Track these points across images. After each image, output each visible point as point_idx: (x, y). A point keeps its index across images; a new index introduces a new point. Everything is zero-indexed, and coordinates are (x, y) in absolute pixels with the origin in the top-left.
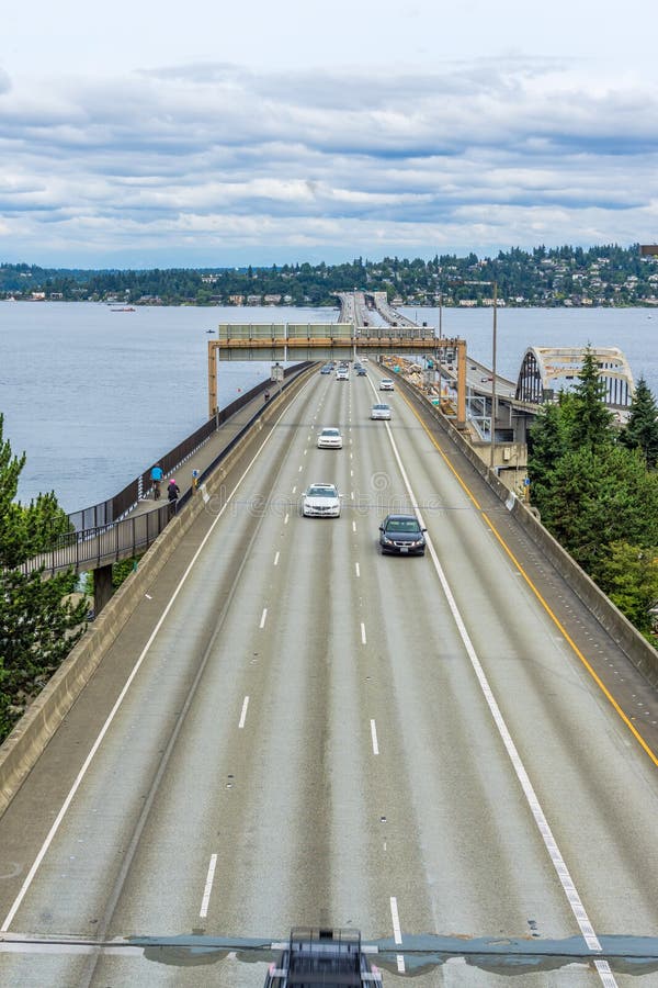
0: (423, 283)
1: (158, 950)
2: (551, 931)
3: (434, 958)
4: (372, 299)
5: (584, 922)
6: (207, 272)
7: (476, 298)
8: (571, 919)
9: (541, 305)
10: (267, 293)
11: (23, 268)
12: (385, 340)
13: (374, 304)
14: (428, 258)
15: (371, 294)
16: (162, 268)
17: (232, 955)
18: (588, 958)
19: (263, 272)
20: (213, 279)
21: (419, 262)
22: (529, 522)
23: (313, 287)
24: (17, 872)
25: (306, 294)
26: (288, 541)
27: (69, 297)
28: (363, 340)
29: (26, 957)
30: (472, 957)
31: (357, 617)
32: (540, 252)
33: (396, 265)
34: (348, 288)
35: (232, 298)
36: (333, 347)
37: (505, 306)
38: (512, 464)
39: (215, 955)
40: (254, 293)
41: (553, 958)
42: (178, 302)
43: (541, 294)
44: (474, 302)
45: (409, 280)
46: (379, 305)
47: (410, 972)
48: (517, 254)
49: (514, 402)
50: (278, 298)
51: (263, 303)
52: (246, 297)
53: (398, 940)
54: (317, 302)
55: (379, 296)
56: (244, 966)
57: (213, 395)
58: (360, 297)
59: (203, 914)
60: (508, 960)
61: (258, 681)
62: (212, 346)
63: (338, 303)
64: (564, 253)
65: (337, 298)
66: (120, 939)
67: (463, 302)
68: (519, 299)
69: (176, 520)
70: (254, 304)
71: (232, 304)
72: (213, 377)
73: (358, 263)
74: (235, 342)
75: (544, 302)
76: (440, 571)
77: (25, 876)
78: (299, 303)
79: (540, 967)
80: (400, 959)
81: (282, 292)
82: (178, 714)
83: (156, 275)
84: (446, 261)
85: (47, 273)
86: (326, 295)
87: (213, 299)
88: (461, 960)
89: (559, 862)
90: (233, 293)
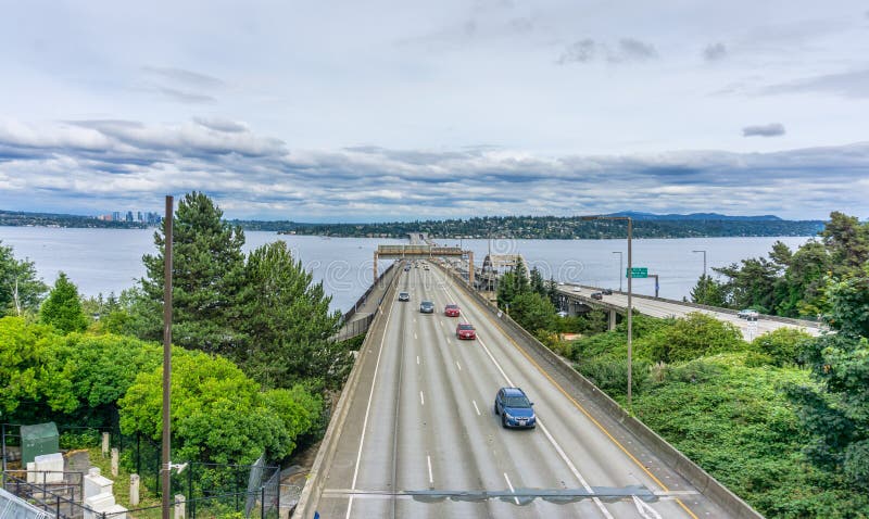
0: (441, 230)
1: (418, 496)
2: (571, 486)
3: (529, 498)
4: (422, 236)
5: (583, 482)
6: (358, 225)
7: (461, 236)
8: (577, 480)
10: (382, 233)
11: (287, 222)
13: (423, 238)
14: (443, 221)
15: (422, 234)
16: (342, 223)
17: (448, 498)
18: (590, 496)
19: (380, 225)
20: (361, 227)
21: (440, 222)
22: (509, 322)
23: (400, 231)
24: (351, 464)
25: (396, 234)
26: (418, 328)
27: (305, 234)
29: (365, 501)
30: (544, 497)
31: (454, 360)
32: (486, 218)
33: (431, 223)
34: (413, 231)
36: (422, 254)
39: (442, 498)
41: (577, 497)
42: (347, 236)
43: (486, 234)
45: (436, 228)
46: (425, 238)
47: (523, 504)
48: (477, 219)
51: (380, 237)
53: (513, 491)
54: (401, 237)
55: (425, 235)
56: (454, 503)
58: (418, 235)
59: (431, 481)
60: (559, 498)
61: (424, 385)
62: (375, 254)
63: (409, 237)
64: (495, 219)
65: (409, 235)
66: (401, 492)
68: (478, 236)
69: (374, 321)
73: (416, 222)
74: (384, 252)
76: (483, 345)
77: (354, 466)
78: (394, 237)
79: (573, 501)
80: (516, 499)
81: (388, 233)
82: (396, 399)
83: (339, 226)
84: (450, 221)
85: (297, 224)
86: (404, 234)
88: (540, 499)
89: (565, 457)
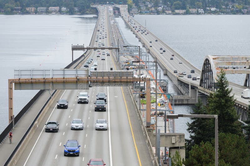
4: (118, 9)
7: (185, 9)
9: (227, 13)
10: (50, 6)
12: (106, 78)
13: (119, 12)
15: (118, 6)
25: (75, 6)
28: (94, 78)
34: (103, 2)
35: (28, 9)
37: (204, 14)
38: (177, 145)
40: (42, 6)
43: (227, 5)
44: (184, 11)
46: (122, 13)
49: (199, 87)
50: (57, 8)
51: (48, 12)
52: (37, 8)
55: (123, 8)
57: (11, 109)
58: (110, 8)
65: (96, 9)
67: (177, 11)
68: (213, 9)
70: (41, 13)
71: (28, 13)
72: (11, 99)
75: (229, 11)
81: (60, 5)
86: (88, 7)
87: (16, 9)
90: (28, 6)
